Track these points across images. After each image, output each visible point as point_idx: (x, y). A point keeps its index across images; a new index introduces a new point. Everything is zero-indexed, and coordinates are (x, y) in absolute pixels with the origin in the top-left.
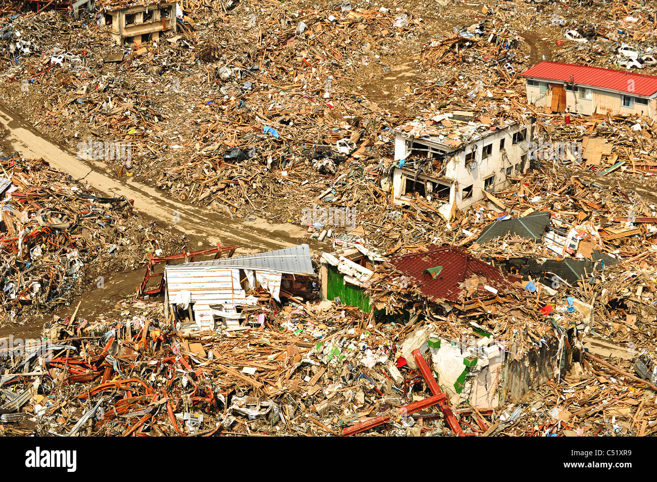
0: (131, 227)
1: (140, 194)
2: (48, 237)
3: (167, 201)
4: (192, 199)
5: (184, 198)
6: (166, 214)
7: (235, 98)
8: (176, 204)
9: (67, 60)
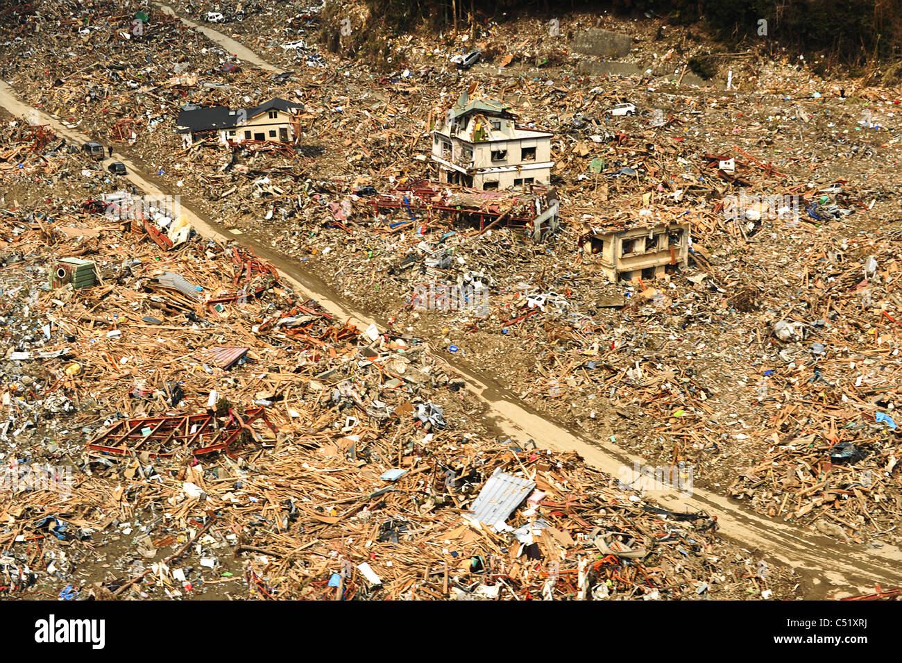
0: (724, 558)
1: (708, 505)
2: (615, 569)
3: (750, 517)
4: (786, 515)
5: (774, 514)
6: (753, 535)
7: (804, 368)
8: (764, 522)
9: (550, 302)
